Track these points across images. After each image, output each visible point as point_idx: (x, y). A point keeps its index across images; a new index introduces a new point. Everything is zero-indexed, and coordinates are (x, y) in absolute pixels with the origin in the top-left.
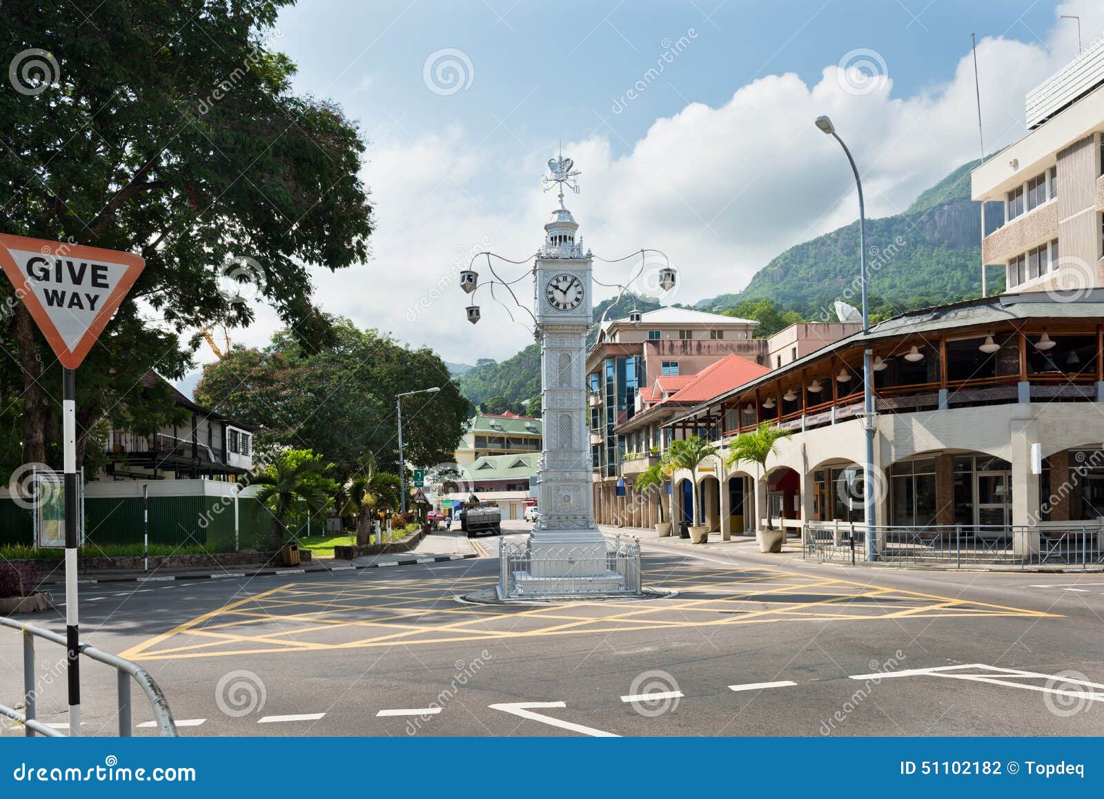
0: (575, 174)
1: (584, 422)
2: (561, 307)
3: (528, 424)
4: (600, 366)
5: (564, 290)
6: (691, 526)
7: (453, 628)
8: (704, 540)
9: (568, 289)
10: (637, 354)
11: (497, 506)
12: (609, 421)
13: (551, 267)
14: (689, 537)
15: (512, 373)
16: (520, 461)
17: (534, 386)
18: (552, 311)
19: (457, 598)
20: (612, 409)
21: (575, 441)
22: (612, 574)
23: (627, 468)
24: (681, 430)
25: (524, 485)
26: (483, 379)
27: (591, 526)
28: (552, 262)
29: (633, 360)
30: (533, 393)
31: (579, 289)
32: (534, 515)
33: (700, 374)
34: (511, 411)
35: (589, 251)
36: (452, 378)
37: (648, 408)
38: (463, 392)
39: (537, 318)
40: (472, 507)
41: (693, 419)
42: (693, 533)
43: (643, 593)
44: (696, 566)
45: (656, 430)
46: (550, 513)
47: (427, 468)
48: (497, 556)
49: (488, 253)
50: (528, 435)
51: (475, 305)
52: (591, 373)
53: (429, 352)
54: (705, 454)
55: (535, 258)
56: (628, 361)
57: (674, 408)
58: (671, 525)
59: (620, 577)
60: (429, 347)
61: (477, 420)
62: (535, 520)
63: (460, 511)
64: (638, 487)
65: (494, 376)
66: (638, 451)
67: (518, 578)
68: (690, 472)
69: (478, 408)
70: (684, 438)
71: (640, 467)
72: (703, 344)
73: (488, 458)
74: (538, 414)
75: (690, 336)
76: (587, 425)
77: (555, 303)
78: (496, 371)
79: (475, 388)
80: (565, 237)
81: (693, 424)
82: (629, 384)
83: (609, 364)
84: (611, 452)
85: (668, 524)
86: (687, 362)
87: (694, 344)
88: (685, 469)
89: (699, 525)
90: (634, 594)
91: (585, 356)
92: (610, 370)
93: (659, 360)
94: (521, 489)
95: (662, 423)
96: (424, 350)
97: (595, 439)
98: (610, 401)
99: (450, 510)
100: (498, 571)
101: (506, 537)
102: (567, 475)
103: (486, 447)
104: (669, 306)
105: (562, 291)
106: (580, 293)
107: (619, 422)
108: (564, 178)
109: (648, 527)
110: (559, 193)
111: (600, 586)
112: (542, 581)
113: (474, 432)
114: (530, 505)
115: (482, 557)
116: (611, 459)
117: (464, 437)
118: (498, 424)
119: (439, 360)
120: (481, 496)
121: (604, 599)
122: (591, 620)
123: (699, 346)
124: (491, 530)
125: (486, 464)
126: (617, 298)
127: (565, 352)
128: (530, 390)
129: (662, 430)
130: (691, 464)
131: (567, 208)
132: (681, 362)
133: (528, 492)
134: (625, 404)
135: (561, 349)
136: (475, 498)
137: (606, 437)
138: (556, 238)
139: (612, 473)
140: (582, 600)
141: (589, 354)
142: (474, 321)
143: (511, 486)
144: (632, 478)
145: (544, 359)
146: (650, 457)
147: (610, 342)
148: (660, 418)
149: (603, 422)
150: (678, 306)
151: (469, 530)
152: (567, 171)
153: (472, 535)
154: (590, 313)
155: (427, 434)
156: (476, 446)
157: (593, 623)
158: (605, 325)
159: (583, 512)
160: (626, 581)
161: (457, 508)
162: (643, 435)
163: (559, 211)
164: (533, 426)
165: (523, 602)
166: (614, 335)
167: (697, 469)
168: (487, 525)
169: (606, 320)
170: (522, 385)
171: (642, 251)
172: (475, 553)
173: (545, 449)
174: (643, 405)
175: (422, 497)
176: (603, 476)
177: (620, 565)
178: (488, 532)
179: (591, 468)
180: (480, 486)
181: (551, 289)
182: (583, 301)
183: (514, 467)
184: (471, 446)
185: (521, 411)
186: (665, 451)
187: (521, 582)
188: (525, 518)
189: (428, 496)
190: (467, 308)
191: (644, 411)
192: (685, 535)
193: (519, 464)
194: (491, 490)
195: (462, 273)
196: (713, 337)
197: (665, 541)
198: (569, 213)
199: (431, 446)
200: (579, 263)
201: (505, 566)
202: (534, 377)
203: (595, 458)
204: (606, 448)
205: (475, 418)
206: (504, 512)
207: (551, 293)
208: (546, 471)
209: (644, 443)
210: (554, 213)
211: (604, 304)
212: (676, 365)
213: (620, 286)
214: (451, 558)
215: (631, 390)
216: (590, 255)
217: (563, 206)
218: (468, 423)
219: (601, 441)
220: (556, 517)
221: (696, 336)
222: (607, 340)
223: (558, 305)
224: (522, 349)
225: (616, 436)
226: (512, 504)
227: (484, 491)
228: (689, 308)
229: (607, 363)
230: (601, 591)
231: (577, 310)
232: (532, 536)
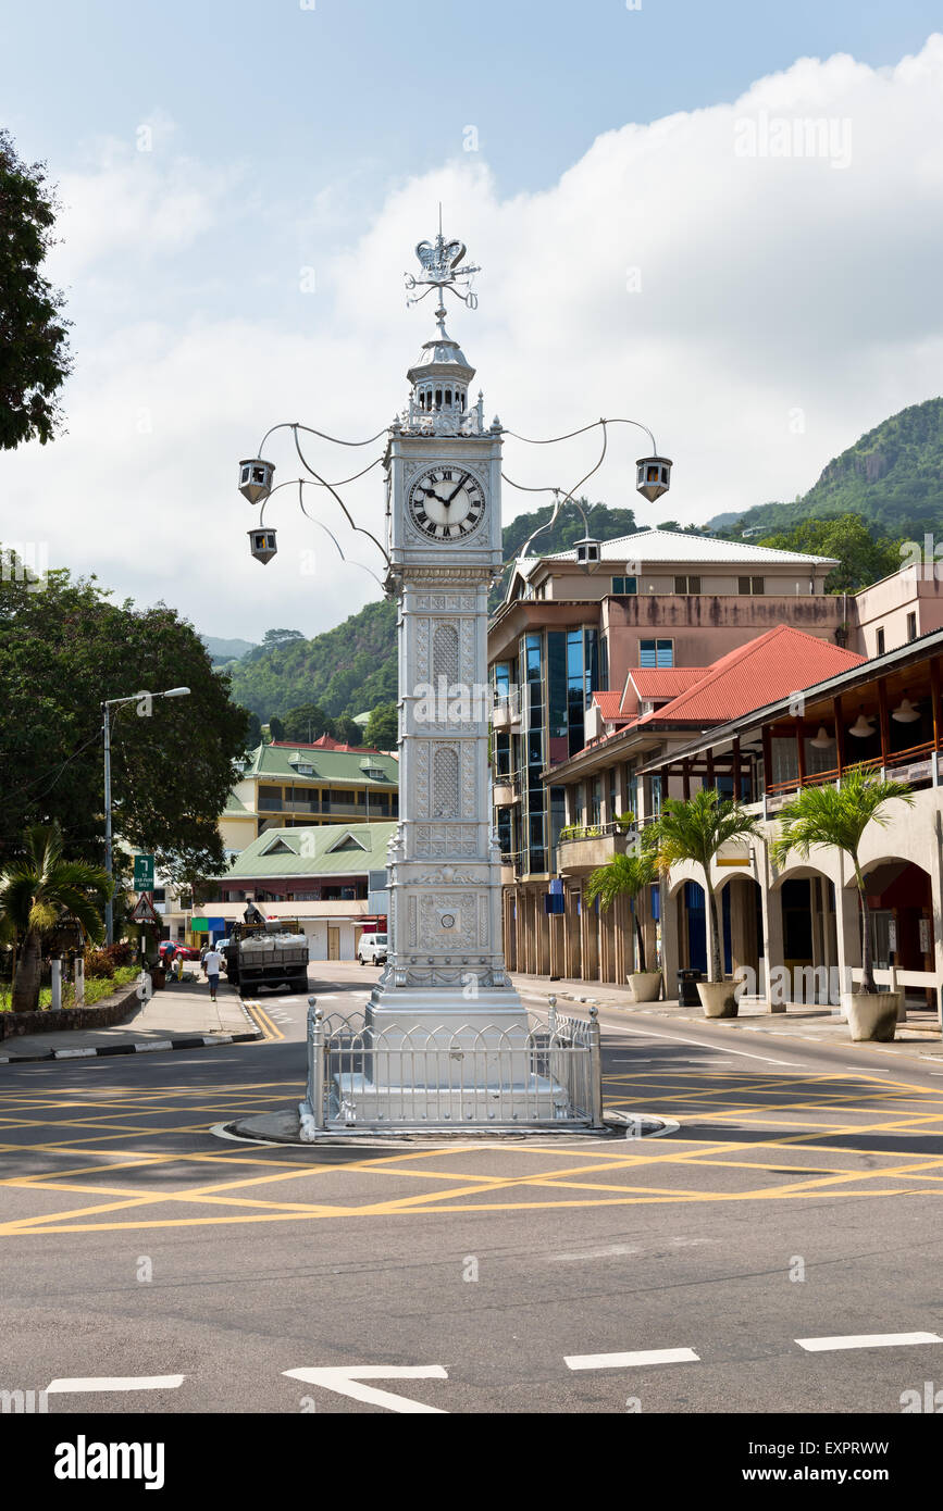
0: (469, 271)
1: (483, 760)
2: (439, 532)
3: (366, 763)
4: (514, 647)
5: (446, 498)
6: (704, 980)
7: (210, 1194)
8: (730, 1010)
9: (453, 496)
10: (588, 622)
11: (302, 932)
12: (532, 759)
13: (421, 452)
14: (699, 1004)
15: (335, 658)
16: (350, 839)
17: (380, 685)
18: (421, 541)
19: (218, 1130)
20: (539, 735)
21: (467, 802)
22: (540, 1084)
23: (571, 856)
24: (680, 779)
25: (356, 888)
26: (277, 669)
27: (497, 980)
28: (422, 442)
29: (580, 636)
30: (377, 700)
31: (476, 496)
32: (377, 949)
33: (719, 665)
34: (331, 736)
35: (496, 422)
36: (215, 669)
37: (611, 732)
38: (238, 695)
39: (390, 554)
40: (249, 934)
41: (705, 758)
42: (707, 997)
43: (607, 1124)
44: (719, 1067)
45: (628, 780)
46: (413, 951)
47: (159, 851)
48: (304, 1039)
49: (295, 426)
50: (366, 786)
51: (267, 526)
52: (497, 660)
53: (172, 616)
54: (731, 829)
55: (388, 436)
56: (572, 637)
57: (665, 735)
58: (662, 976)
59: (557, 1090)
60: (170, 606)
61: (263, 754)
62: (380, 961)
63: (226, 942)
64: (593, 895)
65: (300, 664)
66: (591, 821)
67: (345, 1088)
68: (699, 866)
69: (266, 727)
70: (687, 795)
71: (597, 854)
72: (723, 604)
73: (284, 831)
74: (387, 739)
75: (696, 588)
76: (489, 765)
77: (426, 525)
78: (304, 654)
79: (261, 689)
80: (448, 394)
81: (704, 768)
82: (571, 684)
83: (532, 644)
84: (536, 823)
85: (655, 976)
86: (691, 641)
87: (706, 605)
88: (690, 861)
89: (719, 979)
90: (588, 1126)
91: (486, 625)
92: (534, 655)
93: (633, 636)
94: (350, 897)
95: (640, 765)
96: (160, 611)
97: (502, 796)
98: (536, 719)
99: (205, 939)
100: (304, 1071)
101: (320, 997)
102: (449, 872)
103: (280, 809)
104: (654, 528)
105: (440, 499)
106: (476, 504)
107: (553, 762)
108: (448, 278)
109: (612, 980)
110: (439, 308)
111: (518, 1109)
112: (396, 1096)
113: (257, 778)
114: (368, 929)
115: (270, 1039)
116: (537, 837)
117: (238, 789)
118: (305, 761)
119: (191, 633)
120: (273, 910)
121: (524, 1136)
122: (498, 1182)
123: (716, 608)
124: (287, 982)
125: (280, 844)
126: (551, 509)
127: (446, 622)
128: (371, 693)
129: (641, 779)
130: (701, 849)
131: (453, 338)
132: (680, 641)
133: (366, 902)
134: (564, 725)
135: (439, 617)
137: (526, 791)
138: (430, 394)
139: (538, 865)
140: (478, 1137)
141: (494, 621)
142: (264, 557)
143: (331, 889)
144: (579, 875)
145: (403, 636)
146: (616, 834)
147: (533, 598)
148: (636, 753)
149: (520, 761)
150: (670, 527)
151: (243, 981)
152: (454, 265)
153: (248, 992)
154: (498, 544)
155: (162, 782)
156: (261, 806)
157: (503, 1190)
158: (524, 565)
159: (484, 951)
160: (570, 1097)
161: (219, 936)
162: (601, 789)
163: (437, 344)
164: (377, 766)
165: (355, 1140)
166: (543, 585)
167: (713, 861)
168: (279, 972)
169: (528, 554)
170: (355, 683)
171: (603, 422)
172: (255, 1030)
173: (403, 817)
174: (602, 727)
175: (149, 911)
176: (519, 872)
177: (558, 1064)
178: (283, 987)
179: (497, 855)
180: (268, 890)
181: (419, 496)
182: (485, 519)
183: (337, 850)
184: (251, 807)
185: (354, 737)
186: (647, 822)
187: (351, 1097)
188: (358, 957)
189: (160, 908)
190: (251, 533)
191: (603, 740)
192: (691, 1000)
193: (347, 845)
194: (289, 898)
195: (242, 463)
196: (744, 589)
197: (648, 1011)
198: (456, 346)
199: (170, 807)
200: (476, 444)
201: (318, 1062)
202: (380, 666)
203: (504, 834)
204: (526, 814)
205: (259, 750)
206: (316, 944)
207: (420, 504)
208: (405, 864)
209: (603, 804)
210: (427, 346)
211: (524, 523)
212: (666, 645)
213: (557, 491)
214: (207, 1041)
215: (577, 696)
216: (497, 430)
217: (444, 334)
218: (247, 758)
219: (515, 799)
220: (425, 960)
221: (709, 588)
222: (529, 594)
223: (432, 527)
224: (357, 611)
225: (546, 789)
226: (332, 929)
227: (274, 900)
228: (692, 531)
229: (527, 642)
230: (519, 1120)
231: (472, 539)
232: (375, 998)
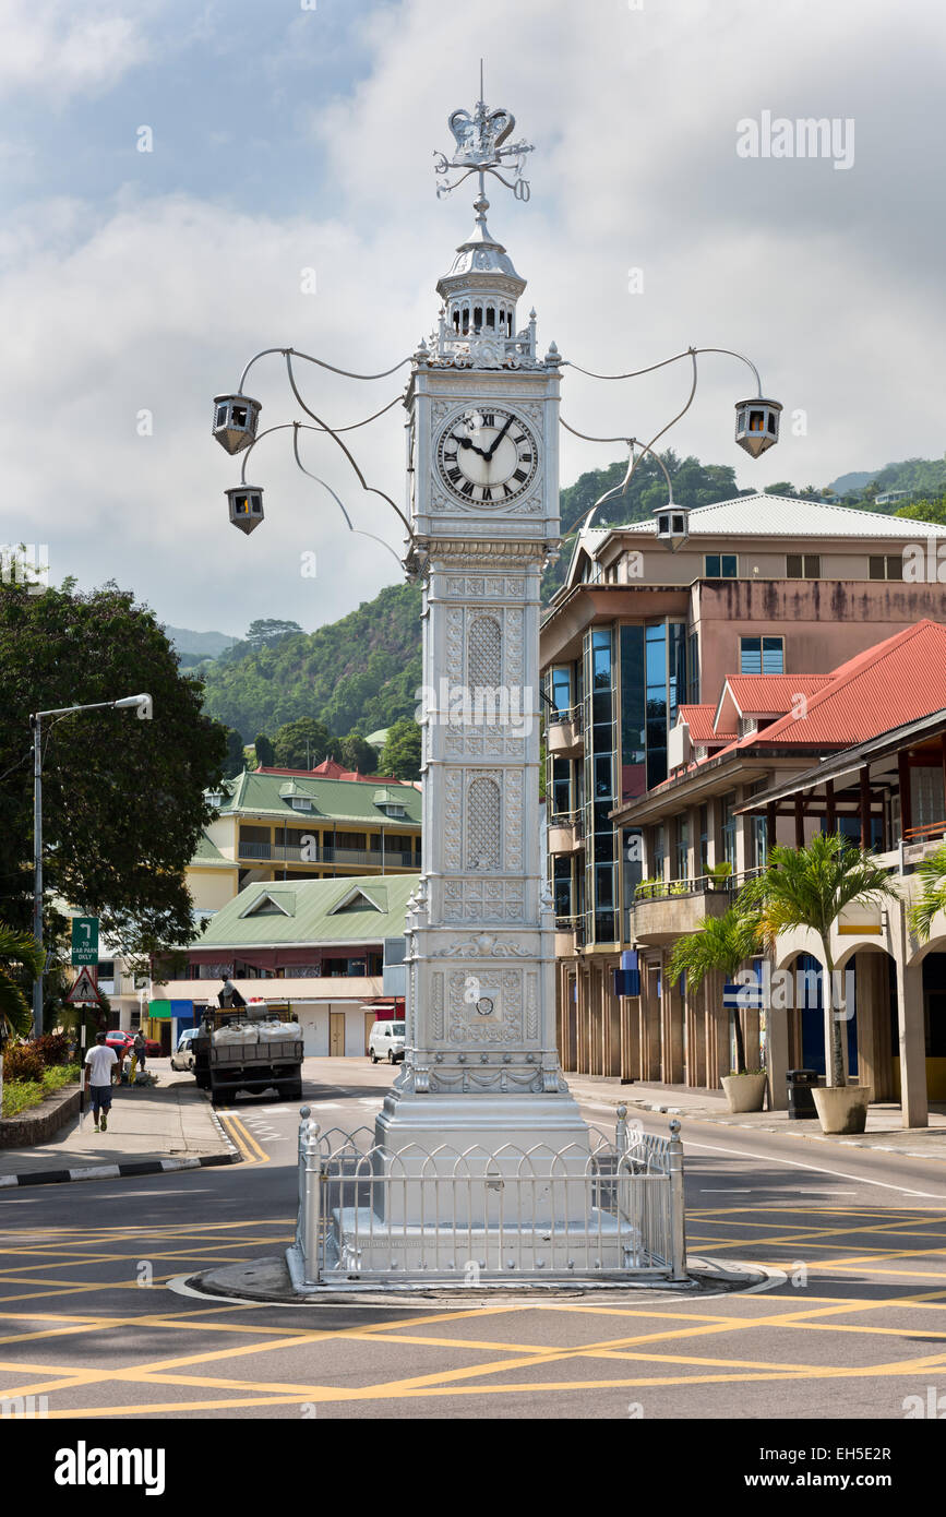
0: (519, 150)
1: (533, 793)
2: (477, 494)
3: (382, 796)
4: (577, 645)
5: (486, 449)
6: (821, 1084)
7: (165, 1372)
8: (855, 1124)
9: (494, 446)
10: (673, 614)
11: (295, 1019)
12: (599, 793)
13: (454, 389)
14: (815, 1116)
15: (342, 658)
16: (360, 897)
17: (402, 694)
18: (453, 506)
19: (178, 1285)
20: (608, 760)
21: (511, 849)
22: (605, 1222)
23: (648, 920)
24: (792, 820)
25: (369, 961)
26: (266, 672)
27: (548, 1084)
28: (454, 376)
29: (662, 631)
30: (397, 713)
31: (526, 448)
32: (394, 1042)
33: (843, 671)
34: (337, 760)
35: (553, 350)
36: (184, 671)
37: (702, 759)
38: (213, 705)
39: (413, 523)
40: (225, 1022)
41: (823, 793)
42: (826, 1106)
43: (691, 1275)
44: (842, 1199)
45: (724, 821)
46: (438, 1046)
47: (107, 912)
48: (292, 1161)
49: (288, 352)
50: (382, 826)
51: (251, 483)
52: (554, 663)
53: (126, 600)
54: (857, 886)
55: (410, 367)
56: (652, 633)
57: (772, 762)
58: (767, 1079)
59: (626, 1230)
60: (123, 588)
61: (247, 783)
62: (397, 1058)
63: (194, 1032)
64: (677, 972)
65: (296, 666)
66: (675, 874)
67: (348, 1227)
68: (815, 934)
69: (250, 750)
70: (801, 842)
71: (683, 919)
72: (848, 591)
73: (273, 886)
74: (410, 768)
75: (813, 571)
76: (542, 801)
77: (460, 485)
78: (301, 653)
79: (244, 698)
80: (491, 312)
81: (822, 806)
82: (651, 695)
83: (600, 642)
84: (604, 876)
85: (757, 1079)
86: (806, 640)
87: (827, 593)
88: (803, 927)
89: (840, 1083)
90: (666, 1277)
91: (538, 617)
92: (603, 656)
93: (732, 632)
94: (359, 973)
95: (740, 801)
96: (111, 594)
97: (560, 841)
98: (602, 740)
99: (166, 1029)
100: (293, 1205)
101: (318, 1106)
102: (487, 941)
103: (268, 855)
104: (760, 490)
105: (479, 451)
106: (526, 458)
107: (626, 797)
108: (491, 160)
109: (702, 1083)
110: (478, 200)
111: (574, 1255)
112: (415, 1238)
113: (237, 815)
114: (382, 1016)
115: (250, 1162)
116: (604, 895)
117: (212, 830)
118: (302, 793)
119: (152, 623)
120: (254, 990)
121: (583, 1291)
122: (546, 1354)
123: (839, 598)
124: (274, 1086)
125: (267, 902)
126: (624, 466)
127: (485, 613)
128: (389, 704)
129: (740, 820)
130: (818, 913)
131: (497, 239)
132: (792, 640)
133: (379, 980)
134: (641, 748)
135: (476, 607)
136: (236, 998)
137: (591, 835)
138: (466, 313)
139: (606, 932)
140: (523, 1292)
141: (550, 611)
142: (247, 526)
143: (333, 962)
144: (659, 946)
145: (429, 631)
146: (708, 892)
147: (602, 581)
148: (735, 786)
149: (583, 795)
150: (782, 490)
151: (216, 1084)
152: (500, 142)
153: (223, 1100)
154: (553, 509)
155: (112, 820)
156: (242, 852)
157: (553, 1364)
158: (591, 539)
159: (532, 1045)
160: (644, 1240)
161: (185, 1024)
162: (689, 832)
163: (476, 246)
164: (396, 800)
165: (360, 1298)
166: (615, 565)
167: (834, 927)
168: (264, 1072)
169: (595, 524)
170: (370, 690)
171: (692, 352)
172: (231, 1150)
173: (428, 869)
174: (690, 752)
175: (91, 992)
176: (581, 941)
177: (628, 1189)
178: (269, 1092)
179: (550, 918)
180: (247, 963)
181: (451, 446)
182: (536, 480)
183: (342, 910)
184: (229, 853)
185: (366, 762)
186: (748, 876)
187: (355, 1239)
188: (369, 1052)
189: (106, 987)
190: (230, 493)
191: (692, 768)
192: (805, 1110)
193: (355, 904)
194: (279, 974)
195: (218, 400)
196: (876, 572)
197: (749, 1124)
198: (501, 250)
199: (122, 853)
200: (526, 379)
201: (312, 1193)
202: (401, 669)
203: (561, 890)
204: (591, 865)
205: (241, 778)
206: (314, 1034)
207: (452, 457)
208: (430, 930)
209: (691, 852)
210: (463, 250)
211: (591, 483)
212: (774, 644)
213: (632, 442)
214: (166, 1165)
215: (658, 710)
216: (554, 361)
217: (485, 232)
218: (224, 789)
219: (576, 845)
220: (454, 1058)
221: (831, 570)
222: (597, 576)
223: (468, 488)
224: (372, 596)
225: (617, 832)
226: (335, 1014)
227: (259, 976)
228: (811, 496)
229: (594, 639)
230: (576, 1270)
231: (520, 503)
232: (388, 1108)
